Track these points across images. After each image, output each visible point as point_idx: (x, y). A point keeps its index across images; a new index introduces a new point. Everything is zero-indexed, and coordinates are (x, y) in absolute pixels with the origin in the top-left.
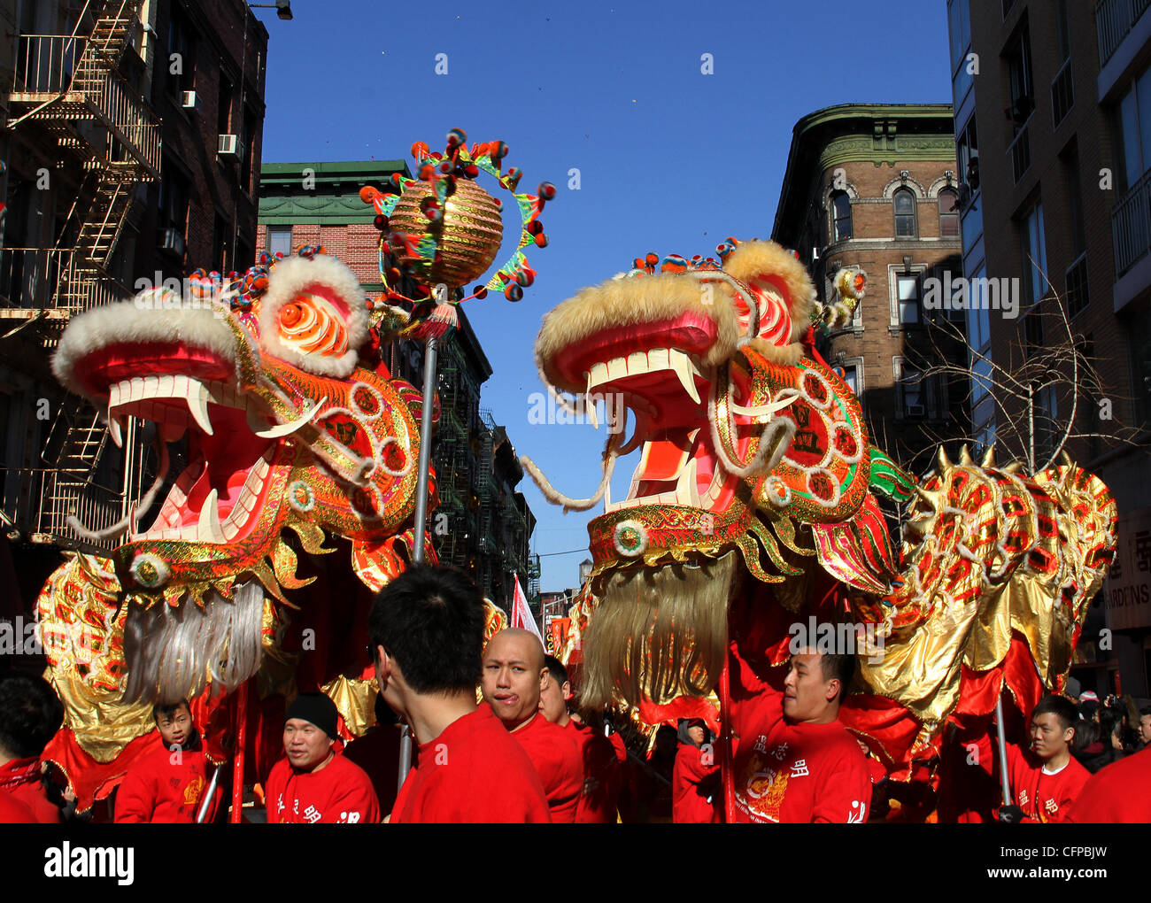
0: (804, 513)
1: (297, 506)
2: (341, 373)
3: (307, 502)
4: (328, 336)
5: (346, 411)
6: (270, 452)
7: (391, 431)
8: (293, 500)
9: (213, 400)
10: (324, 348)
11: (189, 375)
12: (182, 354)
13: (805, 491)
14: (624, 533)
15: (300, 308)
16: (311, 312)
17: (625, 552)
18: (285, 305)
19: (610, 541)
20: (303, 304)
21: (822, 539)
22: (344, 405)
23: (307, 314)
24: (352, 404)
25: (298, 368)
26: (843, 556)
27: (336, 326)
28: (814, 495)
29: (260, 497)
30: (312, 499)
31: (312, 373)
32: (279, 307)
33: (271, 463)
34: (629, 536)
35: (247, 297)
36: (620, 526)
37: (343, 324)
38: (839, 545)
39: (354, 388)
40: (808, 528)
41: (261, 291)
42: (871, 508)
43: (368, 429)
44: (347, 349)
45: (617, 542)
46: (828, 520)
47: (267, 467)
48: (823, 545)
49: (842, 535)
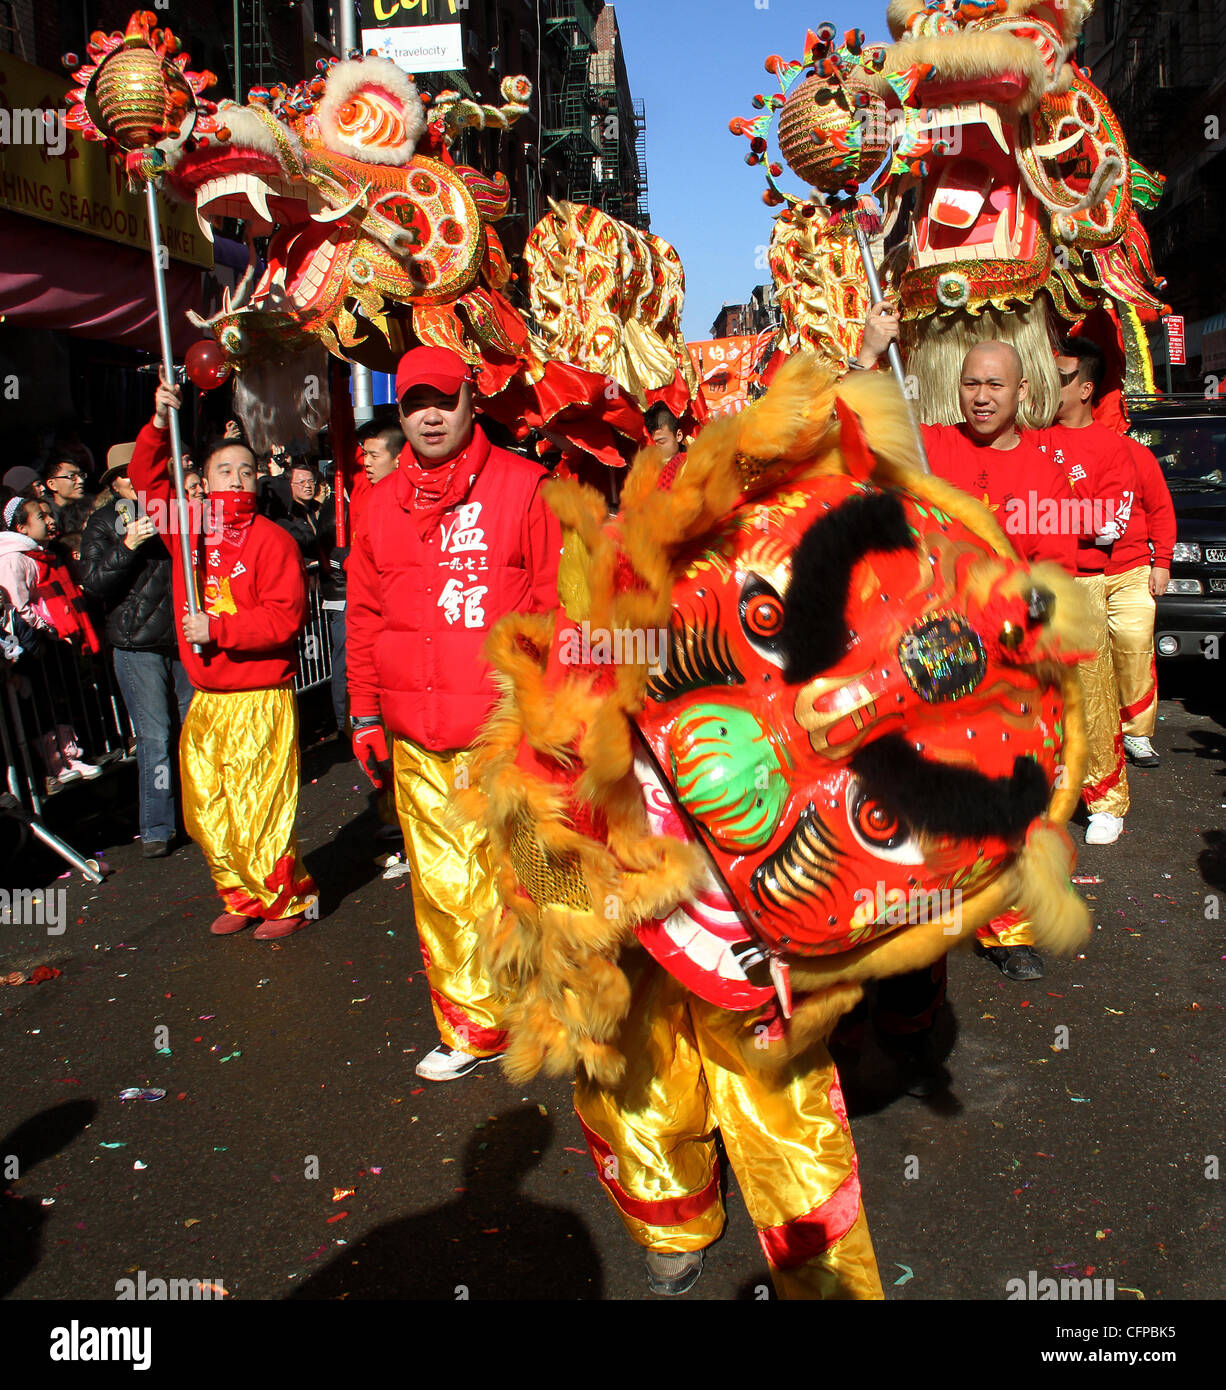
0: (1086, 241)
1: (358, 279)
2: (397, 162)
3: (366, 275)
4: (383, 128)
5: (404, 194)
6: (335, 235)
7: (448, 209)
8: (352, 273)
9: (271, 192)
10: (380, 140)
11: (247, 173)
12: (234, 155)
13: (1086, 220)
14: (948, 286)
15: (355, 105)
16: (365, 110)
17: (948, 302)
18: (342, 106)
19: (934, 291)
20: (357, 102)
21: (1101, 264)
22: (403, 188)
23: (361, 111)
24: (410, 188)
25: (354, 159)
26: (1121, 278)
27: (391, 118)
28: (1093, 223)
29: (327, 275)
30: (371, 272)
31: (368, 163)
32: (337, 107)
33: (335, 244)
34: (954, 289)
35: (308, 101)
36: (943, 278)
37: (399, 116)
38: (1115, 267)
39: (412, 173)
40: (1089, 255)
41: (319, 95)
42: (1133, 224)
43: (426, 210)
44: (405, 138)
45: (940, 293)
46: (1105, 244)
47: (333, 247)
48: (1103, 269)
49: (1116, 257)
